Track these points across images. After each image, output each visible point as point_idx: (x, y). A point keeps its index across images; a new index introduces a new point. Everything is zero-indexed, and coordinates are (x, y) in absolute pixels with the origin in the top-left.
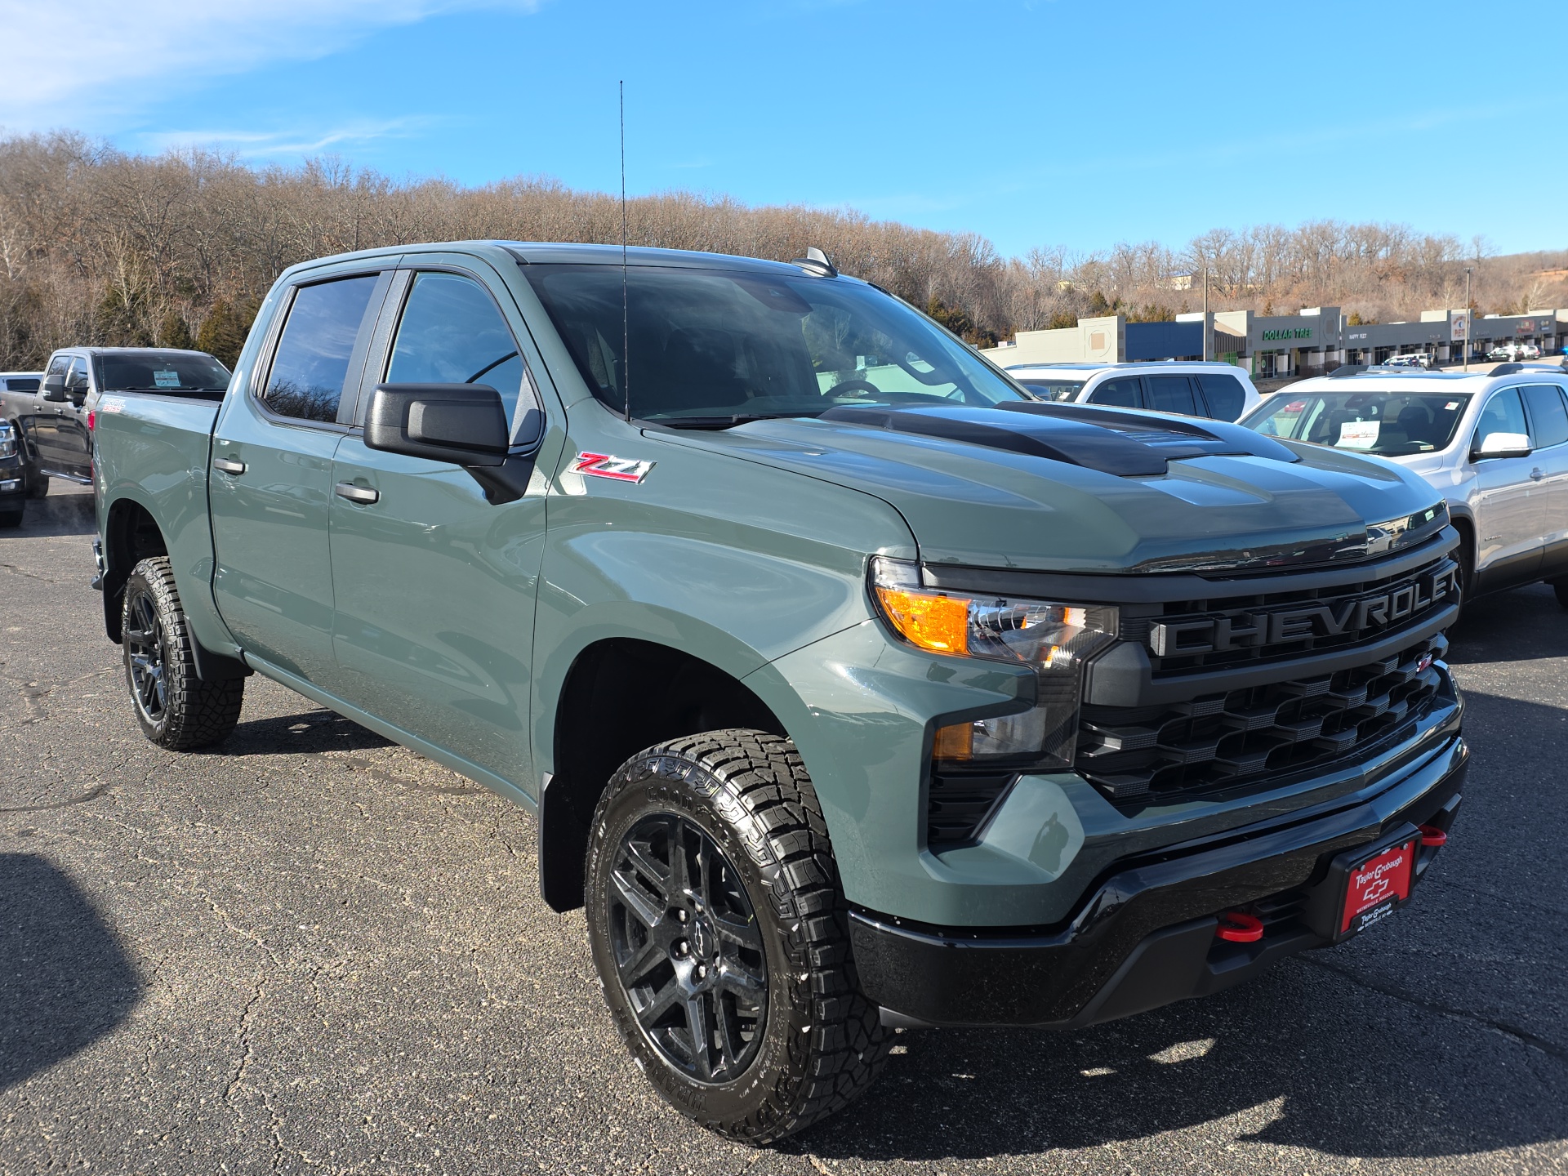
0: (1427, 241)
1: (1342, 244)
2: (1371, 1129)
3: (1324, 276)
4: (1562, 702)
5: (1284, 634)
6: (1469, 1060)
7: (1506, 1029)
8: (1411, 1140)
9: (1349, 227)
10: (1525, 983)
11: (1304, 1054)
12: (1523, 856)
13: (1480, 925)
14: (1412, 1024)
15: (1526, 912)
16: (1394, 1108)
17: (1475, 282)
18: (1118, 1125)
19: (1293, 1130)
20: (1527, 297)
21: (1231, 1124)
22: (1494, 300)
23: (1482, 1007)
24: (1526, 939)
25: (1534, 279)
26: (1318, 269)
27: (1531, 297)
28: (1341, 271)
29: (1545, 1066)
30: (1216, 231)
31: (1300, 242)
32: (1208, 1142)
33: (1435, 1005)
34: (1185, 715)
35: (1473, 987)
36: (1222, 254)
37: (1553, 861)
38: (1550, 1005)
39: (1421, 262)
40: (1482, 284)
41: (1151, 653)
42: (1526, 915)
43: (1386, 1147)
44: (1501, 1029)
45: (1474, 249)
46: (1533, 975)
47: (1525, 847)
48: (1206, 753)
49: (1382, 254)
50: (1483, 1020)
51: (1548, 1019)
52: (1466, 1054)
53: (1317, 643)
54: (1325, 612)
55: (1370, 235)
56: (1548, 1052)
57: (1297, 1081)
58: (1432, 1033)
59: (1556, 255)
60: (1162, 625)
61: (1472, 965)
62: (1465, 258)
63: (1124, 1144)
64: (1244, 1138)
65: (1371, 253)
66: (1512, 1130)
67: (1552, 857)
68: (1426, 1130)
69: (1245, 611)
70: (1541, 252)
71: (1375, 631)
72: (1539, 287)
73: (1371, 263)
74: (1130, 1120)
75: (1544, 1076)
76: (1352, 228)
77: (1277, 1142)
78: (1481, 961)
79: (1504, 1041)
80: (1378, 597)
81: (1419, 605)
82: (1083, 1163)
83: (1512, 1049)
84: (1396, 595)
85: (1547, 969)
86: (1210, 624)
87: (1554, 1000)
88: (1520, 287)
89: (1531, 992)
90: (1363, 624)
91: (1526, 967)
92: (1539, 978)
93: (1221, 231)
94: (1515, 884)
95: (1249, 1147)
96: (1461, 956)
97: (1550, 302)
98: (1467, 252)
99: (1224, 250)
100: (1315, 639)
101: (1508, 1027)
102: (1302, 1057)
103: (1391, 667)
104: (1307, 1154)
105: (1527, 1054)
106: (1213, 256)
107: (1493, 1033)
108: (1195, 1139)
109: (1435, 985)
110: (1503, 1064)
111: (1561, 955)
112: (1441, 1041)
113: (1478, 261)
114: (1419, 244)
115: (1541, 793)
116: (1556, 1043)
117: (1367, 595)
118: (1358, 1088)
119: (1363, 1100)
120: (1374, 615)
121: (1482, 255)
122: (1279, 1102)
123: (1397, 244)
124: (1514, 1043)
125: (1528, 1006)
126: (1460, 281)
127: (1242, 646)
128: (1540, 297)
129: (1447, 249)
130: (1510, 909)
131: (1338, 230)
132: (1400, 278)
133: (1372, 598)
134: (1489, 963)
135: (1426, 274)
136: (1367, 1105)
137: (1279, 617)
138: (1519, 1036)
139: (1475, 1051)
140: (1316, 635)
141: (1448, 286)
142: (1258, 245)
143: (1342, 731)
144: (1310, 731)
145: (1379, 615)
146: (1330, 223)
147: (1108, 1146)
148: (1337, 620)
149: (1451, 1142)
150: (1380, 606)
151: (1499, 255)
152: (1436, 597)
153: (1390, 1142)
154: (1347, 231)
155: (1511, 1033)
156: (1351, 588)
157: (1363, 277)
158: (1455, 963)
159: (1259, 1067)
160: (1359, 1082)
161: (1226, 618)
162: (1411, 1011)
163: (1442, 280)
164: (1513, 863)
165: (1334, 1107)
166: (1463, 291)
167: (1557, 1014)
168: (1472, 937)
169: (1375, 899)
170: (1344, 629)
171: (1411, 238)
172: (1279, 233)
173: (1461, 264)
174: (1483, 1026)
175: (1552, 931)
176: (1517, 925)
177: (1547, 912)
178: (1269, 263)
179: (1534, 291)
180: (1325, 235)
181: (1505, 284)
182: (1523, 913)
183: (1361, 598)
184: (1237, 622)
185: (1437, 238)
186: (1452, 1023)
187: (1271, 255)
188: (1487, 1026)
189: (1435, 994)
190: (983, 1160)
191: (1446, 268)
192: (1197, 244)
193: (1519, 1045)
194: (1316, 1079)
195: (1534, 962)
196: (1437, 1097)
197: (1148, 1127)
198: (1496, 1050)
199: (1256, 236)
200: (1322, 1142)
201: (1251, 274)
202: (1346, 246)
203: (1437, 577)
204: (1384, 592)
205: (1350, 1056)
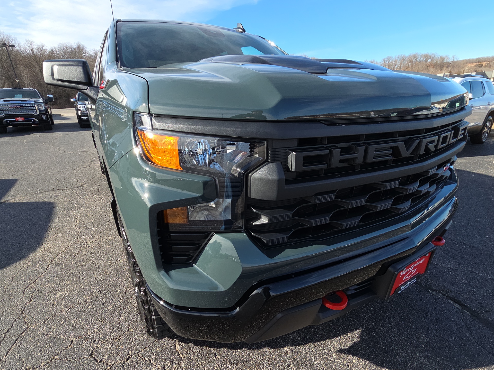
0: (441, 57)
1: (419, 59)
2: (394, 351)
3: (414, 67)
4: (472, 170)
5: (374, 158)
6: (438, 316)
7: (454, 301)
8: (411, 360)
9: (421, 54)
10: (462, 279)
11: (373, 307)
12: (461, 223)
13: (445, 251)
14: (416, 295)
15: (462, 246)
16: (406, 340)
17: (452, 67)
18: (293, 337)
19: (361, 349)
20: (464, 70)
21: (337, 342)
22: (456, 71)
23: (444, 289)
24: (462, 258)
25: (467, 66)
26: (413, 65)
27: (465, 70)
28: (418, 65)
29: (470, 322)
30: (388, 57)
31: (409, 59)
32: (326, 351)
33: (426, 286)
34: (310, 202)
35: (441, 279)
36: (390, 62)
37: (471, 225)
38: (473, 290)
39: (439, 62)
40: (453, 67)
41: (287, 169)
42: (462, 247)
43: (399, 364)
44: (452, 300)
45: (452, 59)
46: (465, 275)
47: (462, 220)
48: (325, 220)
49: (429, 61)
50: (445, 295)
51: (471, 297)
52: (437, 312)
53: (394, 161)
54: (401, 145)
55: (427, 56)
56: (472, 314)
57: (367, 321)
58: (424, 300)
59: (473, 60)
60: (294, 153)
61: (441, 269)
62: (450, 61)
63: (293, 348)
64: (341, 351)
65: (426, 61)
66: (455, 359)
67: (471, 224)
68: (417, 354)
69: (352, 144)
70: (469, 59)
71: (428, 154)
72: (468, 68)
73: (426, 63)
74: (298, 335)
75: (470, 328)
76: (422, 54)
77: (353, 355)
78: (445, 267)
79: (453, 307)
80: (433, 137)
81: (452, 141)
82: (274, 356)
83: (456, 312)
84: (442, 136)
85: (471, 272)
86: (327, 152)
87: (474, 288)
88: (463, 68)
89: (465, 283)
90: (422, 151)
91: (463, 271)
92: (468, 277)
93: (390, 56)
94: (458, 234)
95: (342, 356)
96: (438, 264)
97: (470, 71)
98: (450, 60)
99: (390, 61)
100: (393, 159)
101: (455, 300)
102: (372, 308)
103: (433, 172)
104: (365, 363)
105: (463, 315)
106: (387, 63)
107: (448, 302)
108: (321, 349)
109: (427, 277)
110: (453, 319)
111: (476, 266)
112: (427, 305)
113: (453, 62)
114: (439, 58)
115: (467, 200)
116: (475, 310)
117: (426, 136)
118: (391, 327)
119: (393, 334)
120: (429, 147)
121: (454, 60)
122: (359, 332)
123: (433, 58)
124: (457, 308)
125: (463, 290)
126: (448, 67)
127: (348, 164)
128: (468, 70)
129: (446, 59)
130: (456, 245)
131: (419, 55)
132: (433, 66)
133: (429, 137)
134: (447, 268)
135: (439, 65)
136: (394, 337)
137: (372, 148)
138: (460, 305)
139: (441, 311)
140: (395, 157)
141: (445, 68)
142: (399, 60)
143: (403, 202)
144: (386, 205)
145: (432, 147)
146: (417, 53)
147: (286, 348)
148: (407, 150)
149: (428, 363)
150: (433, 142)
151: (459, 60)
152: (459, 138)
153: (401, 360)
154: (421, 55)
155: (456, 303)
156: (418, 132)
157: (423, 67)
158: (435, 267)
159: (354, 312)
160: (392, 324)
161: (338, 148)
162: (417, 288)
163: (443, 66)
164: (457, 226)
165: (380, 337)
166: (449, 69)
167: (475, 295)
168: (442, 256)
169: (409, 278)
170: (411, 154)
171: (437, 56)
172: (404, 56)
173: (449, 62)
174: (444, 298)
175: (472, 255)
176: (459, 252)
177: (470, 246)
178: (401, 64)
179: (467, 68)
180: (415, 57)
181: (459, 67)
182: (461, 247)
183: (423, 138)
184: (344, 151)
185: (443, 56)
186: (432, 295)
187: (401, 62)
188: (446, 298)
189: (426, 281)
190: (236, 351)
191: (445, 63)
192: (384, 60)
193: (459, 309)
194: (375, 320)
195: (465, 269)
196: (424, 336)
197: (304, 340)
198: (449, 310)
199: (398, 58)
200: (372, 357)
201: (396, 67)
202: (420, 59)
203: (461, 128)
204: (436, 134)
205: (390, 309)
